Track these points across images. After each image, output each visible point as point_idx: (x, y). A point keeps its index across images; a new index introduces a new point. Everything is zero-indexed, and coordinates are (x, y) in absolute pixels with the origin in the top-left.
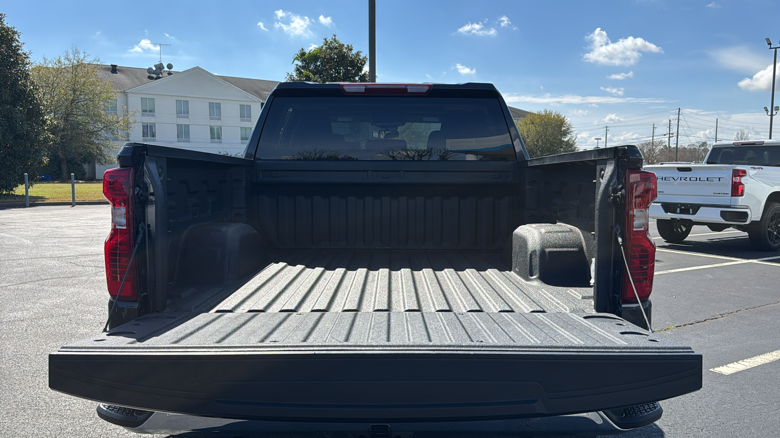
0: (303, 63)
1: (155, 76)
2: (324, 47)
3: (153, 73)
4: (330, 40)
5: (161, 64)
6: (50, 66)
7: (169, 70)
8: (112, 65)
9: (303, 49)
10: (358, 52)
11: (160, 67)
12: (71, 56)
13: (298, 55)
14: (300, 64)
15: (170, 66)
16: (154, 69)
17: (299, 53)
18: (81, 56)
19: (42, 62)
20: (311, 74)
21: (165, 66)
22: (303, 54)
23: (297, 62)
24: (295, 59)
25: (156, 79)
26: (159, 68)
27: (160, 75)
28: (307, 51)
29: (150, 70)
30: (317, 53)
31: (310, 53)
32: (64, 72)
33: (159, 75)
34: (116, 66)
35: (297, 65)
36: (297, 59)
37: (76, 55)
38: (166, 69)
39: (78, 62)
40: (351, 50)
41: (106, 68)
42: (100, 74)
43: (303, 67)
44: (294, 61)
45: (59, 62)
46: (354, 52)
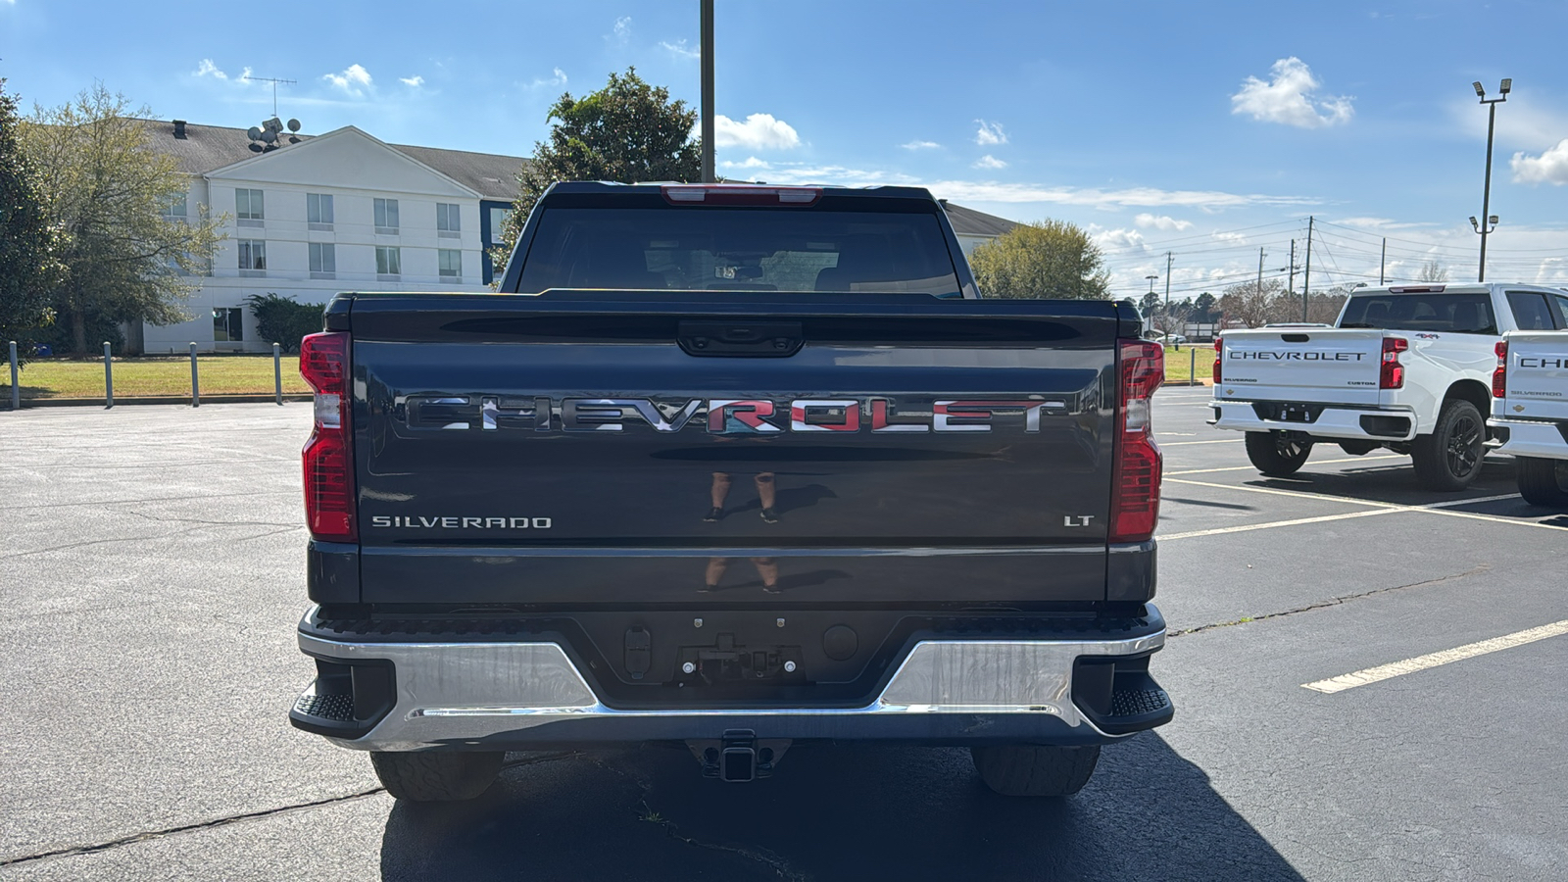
0: (568, 123)
1: (263, 144)
2: (611, 90)
3: (261, 139)
4: (624, 77)
5: (277, 120)
6: (49, 122)
7: (292, 132)
8: (175, 122)
9: (567, 95)
10: (677, 103)
11: (274, 126)
12: (92, 103)
13: (557, 107)
14: (562, 123)
15: (294, 125)
16: (262, 130)
17: (559, 102)
18: (113, 103)
19: (32, 114)
20: (582, 144)
21: (285, 124)
22: (568, 105)
23: (555, 120)
24: (552, 115)
25: (267, 150)
26: (273, 128)
27: (275, 143)
28: (576, 99)
29: (252, 133)
30: (597, 103)
31: (582, 103)
32: (77, 135)
33: (272, 142)
34: (185, 123)
35: (556, 126)
36: (554, 114)
37: (102, 101)
38: (286, 130)
39: (107, 115)
40: (665, 97)
41: (163, 128)
42: (153, 140)
43: (568, 131)
44: (549, 117)
45: (66, 115)
46: (670, 102)
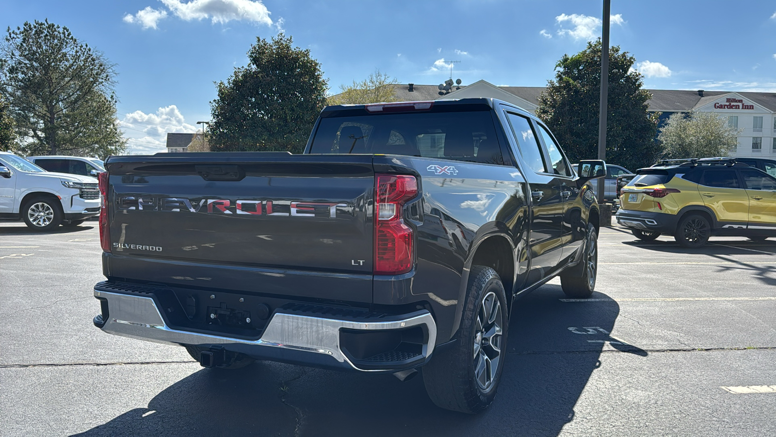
0: (565, 70)
1: (444, 91)
2: (588, 50)
3: (444, 89)
4: (595, 43)
5: (451, 80)
6: (358, 88)
7: (457, 85)
8: (409, 85)
9: (566, 55)
10: (624, 53)
11: (449, 83)
12: (374, 79)
13: (560, 62)
14: (562, 70)
15: (459, 82)
16: (445, 85)
17: (561, 59)
18: (383, 78)
19: (352, 85)
20: (570, 79)
21: (454, 81)
22: (566, 60)
23: (558, 69)
24: (557, 66)
25: (446, 94)
26: (449, 84)
27: (450, 91)
28: (570, 57)
29: (441, 87)
30: (579, 58)
31: (572, 58)
32: (369, 93)
33: (448, 90)
34: (413, 85)
35: (559, 71)
36: (559, 65)
37: (379, 78)
38: (455, 84)
39: (380, 83)
40: (617, 51)
41: (404, 87)
42: (399, 93)
43: (564, 73)
44: (556, 67)
45: (365, 85)
46: (620, 53)
